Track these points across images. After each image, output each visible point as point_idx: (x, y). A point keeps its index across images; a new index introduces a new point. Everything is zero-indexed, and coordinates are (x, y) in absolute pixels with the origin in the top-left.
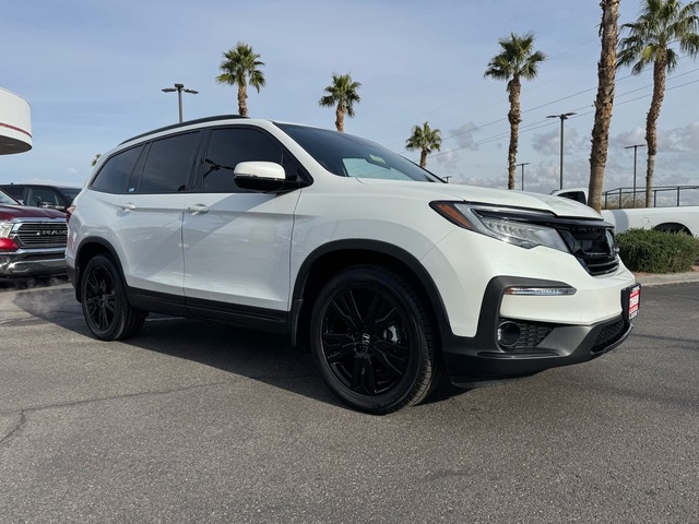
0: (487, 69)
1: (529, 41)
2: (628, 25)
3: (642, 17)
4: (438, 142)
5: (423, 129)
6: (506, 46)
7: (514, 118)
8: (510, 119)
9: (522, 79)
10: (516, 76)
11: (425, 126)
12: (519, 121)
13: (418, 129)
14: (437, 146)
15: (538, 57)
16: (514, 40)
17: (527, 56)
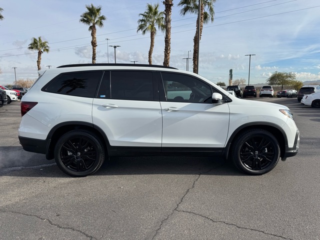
0: (81, 18)
1: (100, 9)
2: (142, 15)
3: (145, 12)
4: (47, 48)
5: (38, 40)
6: (89, 9)
7: (94, 44)
8: (92, 44)
9: (97, 26)
10: (94, 24)
11: (40, 39)
12: (96, 46)
13: (35, 40)
14: (47, 50)
15: (103, 18)
16: (93, 7)
17: (98, 16)
